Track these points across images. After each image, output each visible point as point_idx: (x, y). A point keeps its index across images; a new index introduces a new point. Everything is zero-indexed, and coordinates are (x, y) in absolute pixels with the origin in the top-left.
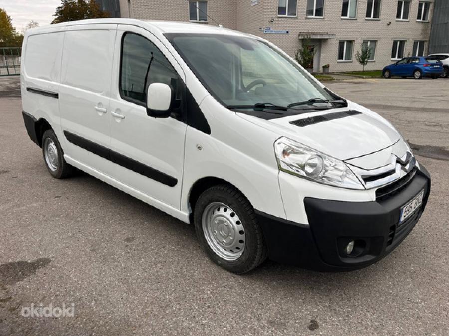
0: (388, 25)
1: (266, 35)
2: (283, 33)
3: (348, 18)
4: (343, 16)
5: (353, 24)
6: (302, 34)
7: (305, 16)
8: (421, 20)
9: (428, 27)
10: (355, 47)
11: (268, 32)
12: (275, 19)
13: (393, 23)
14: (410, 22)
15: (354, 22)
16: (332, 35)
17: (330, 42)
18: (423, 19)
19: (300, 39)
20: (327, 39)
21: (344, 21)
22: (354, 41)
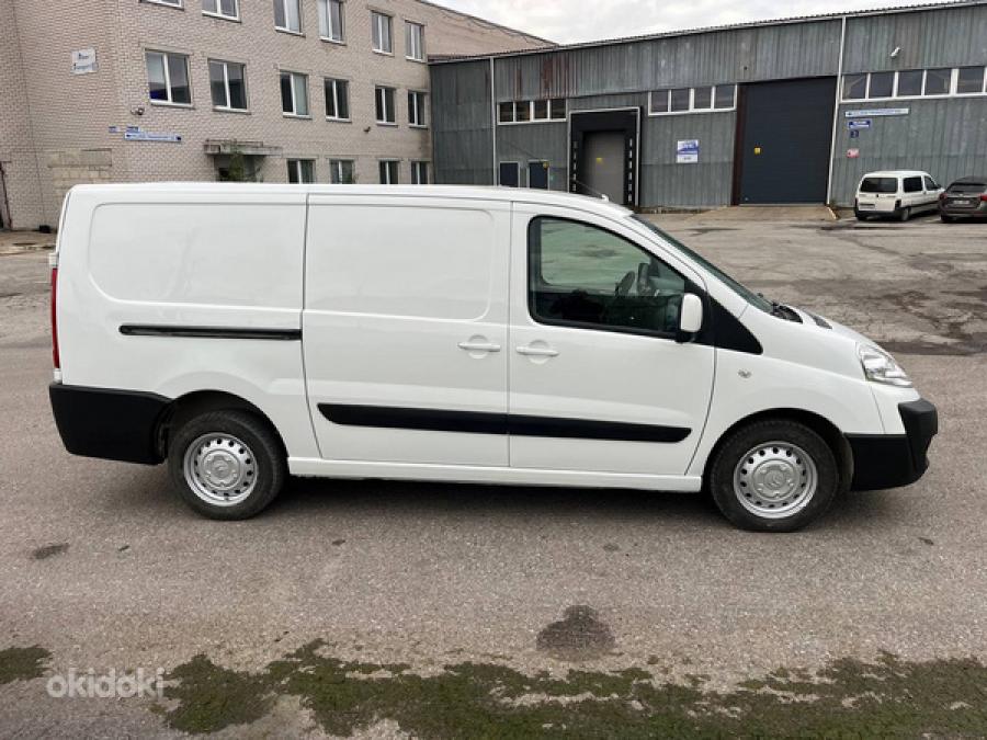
0: (367, 131)
1: (132, 144)
2: (169, 139)
3: (294, 114)
4: (285, 110)
5: (305, 127)
6: (210, 143)
7: (211, 106)
8: (416, 124)
9: (427, 136)
10: (317, 172)
11: (134, 136)
12: (147, 108)
13: (374, 129)
14: (400, 127)
15: (309, 123)
16: (276, 148)
17: (270, 161)
18: (419, 123)
19: (209, 155)
20: (264, 156)
21: (290, 122)
22: (313, 160)
